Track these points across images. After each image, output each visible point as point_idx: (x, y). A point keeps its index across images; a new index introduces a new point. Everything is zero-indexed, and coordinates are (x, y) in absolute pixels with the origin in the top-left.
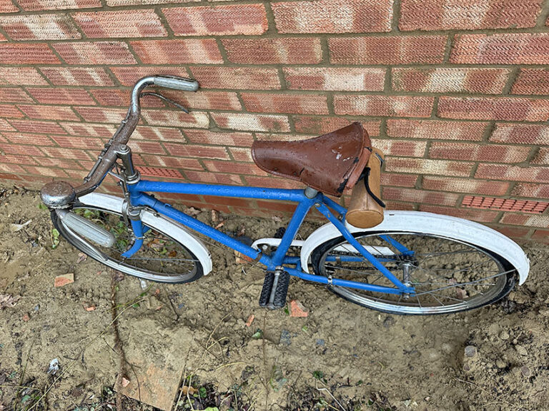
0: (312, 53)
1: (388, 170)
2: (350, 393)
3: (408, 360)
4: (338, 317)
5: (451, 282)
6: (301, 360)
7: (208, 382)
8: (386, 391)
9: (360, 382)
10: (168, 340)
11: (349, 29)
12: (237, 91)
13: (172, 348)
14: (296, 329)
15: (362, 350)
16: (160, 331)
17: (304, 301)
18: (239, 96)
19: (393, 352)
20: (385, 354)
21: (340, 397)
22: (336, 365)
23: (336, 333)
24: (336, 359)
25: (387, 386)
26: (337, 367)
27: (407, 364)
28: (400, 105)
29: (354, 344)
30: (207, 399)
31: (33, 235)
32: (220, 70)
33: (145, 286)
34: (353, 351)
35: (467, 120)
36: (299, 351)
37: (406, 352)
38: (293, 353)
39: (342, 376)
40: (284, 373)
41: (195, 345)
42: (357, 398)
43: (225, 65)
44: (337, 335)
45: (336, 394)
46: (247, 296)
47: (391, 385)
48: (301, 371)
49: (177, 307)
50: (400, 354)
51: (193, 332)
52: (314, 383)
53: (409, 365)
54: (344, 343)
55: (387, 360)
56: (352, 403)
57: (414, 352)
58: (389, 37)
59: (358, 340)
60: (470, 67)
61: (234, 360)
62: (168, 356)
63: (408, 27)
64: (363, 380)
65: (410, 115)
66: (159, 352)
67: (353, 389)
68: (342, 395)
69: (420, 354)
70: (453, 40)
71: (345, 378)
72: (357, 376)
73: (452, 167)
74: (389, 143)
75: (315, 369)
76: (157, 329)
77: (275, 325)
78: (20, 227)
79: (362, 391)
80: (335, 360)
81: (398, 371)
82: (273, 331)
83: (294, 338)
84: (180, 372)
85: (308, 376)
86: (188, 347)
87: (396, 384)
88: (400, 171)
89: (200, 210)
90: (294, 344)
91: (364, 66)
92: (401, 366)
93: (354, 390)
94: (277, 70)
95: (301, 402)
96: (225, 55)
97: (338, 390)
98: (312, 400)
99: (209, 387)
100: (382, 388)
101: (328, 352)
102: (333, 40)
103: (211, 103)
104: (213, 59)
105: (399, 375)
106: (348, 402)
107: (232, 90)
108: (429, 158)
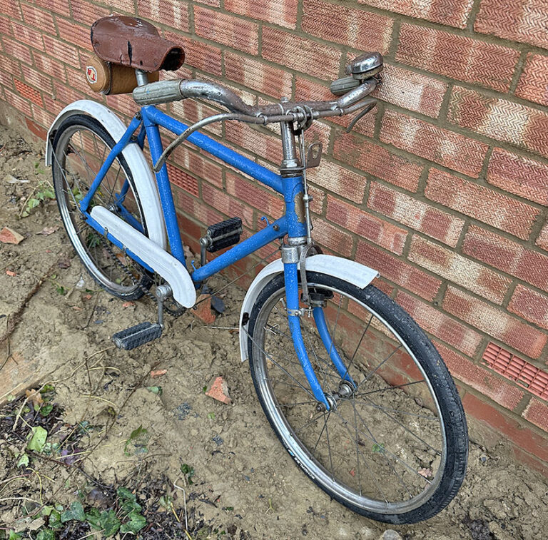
0: (381, 39)
1: (410, 259)
2: (208, 514)
3: (307, 520)
4: (260, 426)
5: (423, 472)
6: (180, 443)
7: (61, 405)
8: (253, 535)
9: (231, 509)
10: (57, 338)
11: (424, 14)
12: (294, 72)
13: (55, 348)
14: (201, 411)
15: (260, 477)
16: (57, 324)
17: (233, 388)
18: (294, 81)
19: (296, 501)
20: (284, 497)
21: (193, 510)
22: (217, 473)
23: (244, 442)
24: (222, 469)
25: (258, 531)
26: (216, 476)
27: (304, 523)
28: (449, 147)
29: (256, 466)
30: (44, 420)
31: (19, 192)
32: (289, 38)
33: (81, 286)
34: (248, 471)
35: (517, 197)
36: (186, 433)
37: (311, 510)
38: (177, 428)
39: (214, 489)
40: (151, 442)
41: (81, 358)
42: (213, 523)
43: (296, 33)
44: (243, 445)
45: (191, 504)
46: (175, 349)
47: (265, 532)
48: (171, 455)
49: (94, 320)
50: (302, 509)
51: (88, 345)
52: (176, 476)
53: (305, 526)
54: (244, 457)
55: (282, 505)
56: (202, 524)
57: (322, 516)
58: (461, 37)
59: (263, 464)
60: (535, 108)
61: (107, 398)
62: (44, 353)
63: (483, 27)
64: (235, 509)
65: (456, 166)
66: (38, 344)
67: (216, 510)
68: (198, 510)
69: (328, 522)
70: (525, 60)
71: (216, 494)
72: (232, 499)
73: (484, 280)
74: (422, 209)
75: (189, 463)
76: (57, 320)
77: (183, 394)
78: (14, 181)
79: (225, 519)
80: (220, 468)
81: (285, 523)
82: (175, 399)
83: (192, 418)
84: (41, 375)
85: (174, 464)
86: (71, 356)
87: (272, 535)
88: (424, 265)
89: (194, 253)
90: (186, 422)
91: (426, 73)
92: (294, 522)
93: (215, 512)
94: (341, 54)
95: (144, 486)
96: (300, 18)
97: (197, 502)
98: (158, 490)
99: (58, 411)
100: (251, 529)
101: (218, 455)
102: (406, 25)
103: (265, 84)
104: (287, 20)
105: (283, 528)
106: (198, 522)
107: (290, 70)
108: (462, 254)
